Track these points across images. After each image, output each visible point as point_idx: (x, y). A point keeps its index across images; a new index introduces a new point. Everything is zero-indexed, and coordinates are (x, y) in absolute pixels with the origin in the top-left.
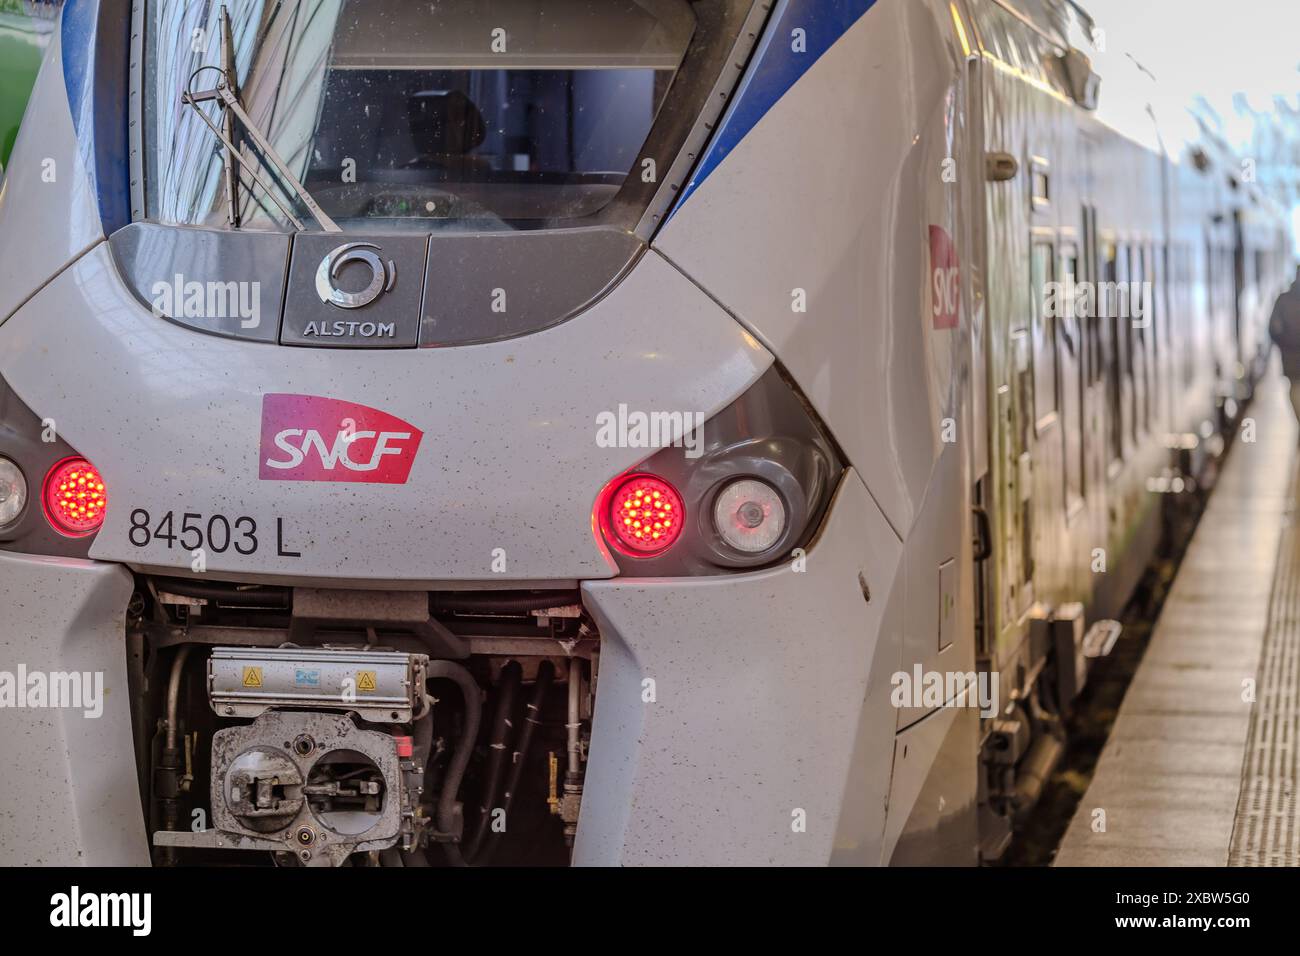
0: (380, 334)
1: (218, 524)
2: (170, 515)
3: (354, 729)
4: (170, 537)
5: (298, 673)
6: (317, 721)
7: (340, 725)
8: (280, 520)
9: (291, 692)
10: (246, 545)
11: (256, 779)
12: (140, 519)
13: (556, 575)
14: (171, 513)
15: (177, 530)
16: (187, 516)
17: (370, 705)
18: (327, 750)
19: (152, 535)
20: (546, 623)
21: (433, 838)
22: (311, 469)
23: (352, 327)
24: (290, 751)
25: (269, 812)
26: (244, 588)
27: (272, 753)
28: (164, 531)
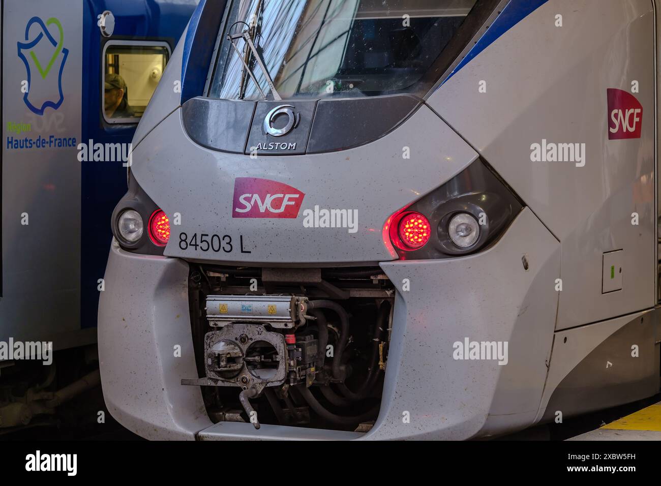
0: (289, 148)
1: (216, 238)
2: (195, 235)
3: (265, 331)
4: (196, 245)
5: (243, 306)
6: (249, 328)
7: (258, 330)
8: (241, 236)
9: (240, 315)
10: (228, 248)
11: (219, 354)
12: (183, 237)
13: (366, 259)
14: (196, 234)
15: (198, 242)
16: (202, 235)
17: (275, 320)
18: (253, 341)
19: (189, 244)
20: (377, 282)
21: (331, 381)
22: (255, 213)
23: (277, 145)
24: (238, 342)
25: (225, 369)
26: (241, 268)
27: (229, 342)
28: (193, 243)
